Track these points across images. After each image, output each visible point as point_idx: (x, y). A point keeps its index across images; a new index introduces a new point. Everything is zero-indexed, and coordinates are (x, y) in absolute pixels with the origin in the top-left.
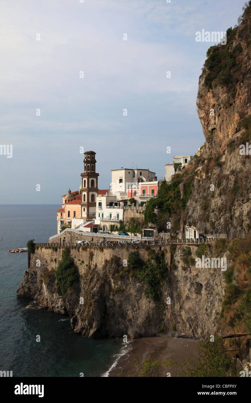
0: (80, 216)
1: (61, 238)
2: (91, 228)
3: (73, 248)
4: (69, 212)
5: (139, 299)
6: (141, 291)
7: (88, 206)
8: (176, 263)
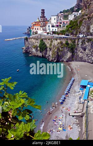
0: (40, 29)
1: (36, 36)
2: (47, 33)
3: (44, 39)
4: (35, 28)
5: (67, 52)
6: (68, 50)
7: (43, 27)
8: (79, 43)
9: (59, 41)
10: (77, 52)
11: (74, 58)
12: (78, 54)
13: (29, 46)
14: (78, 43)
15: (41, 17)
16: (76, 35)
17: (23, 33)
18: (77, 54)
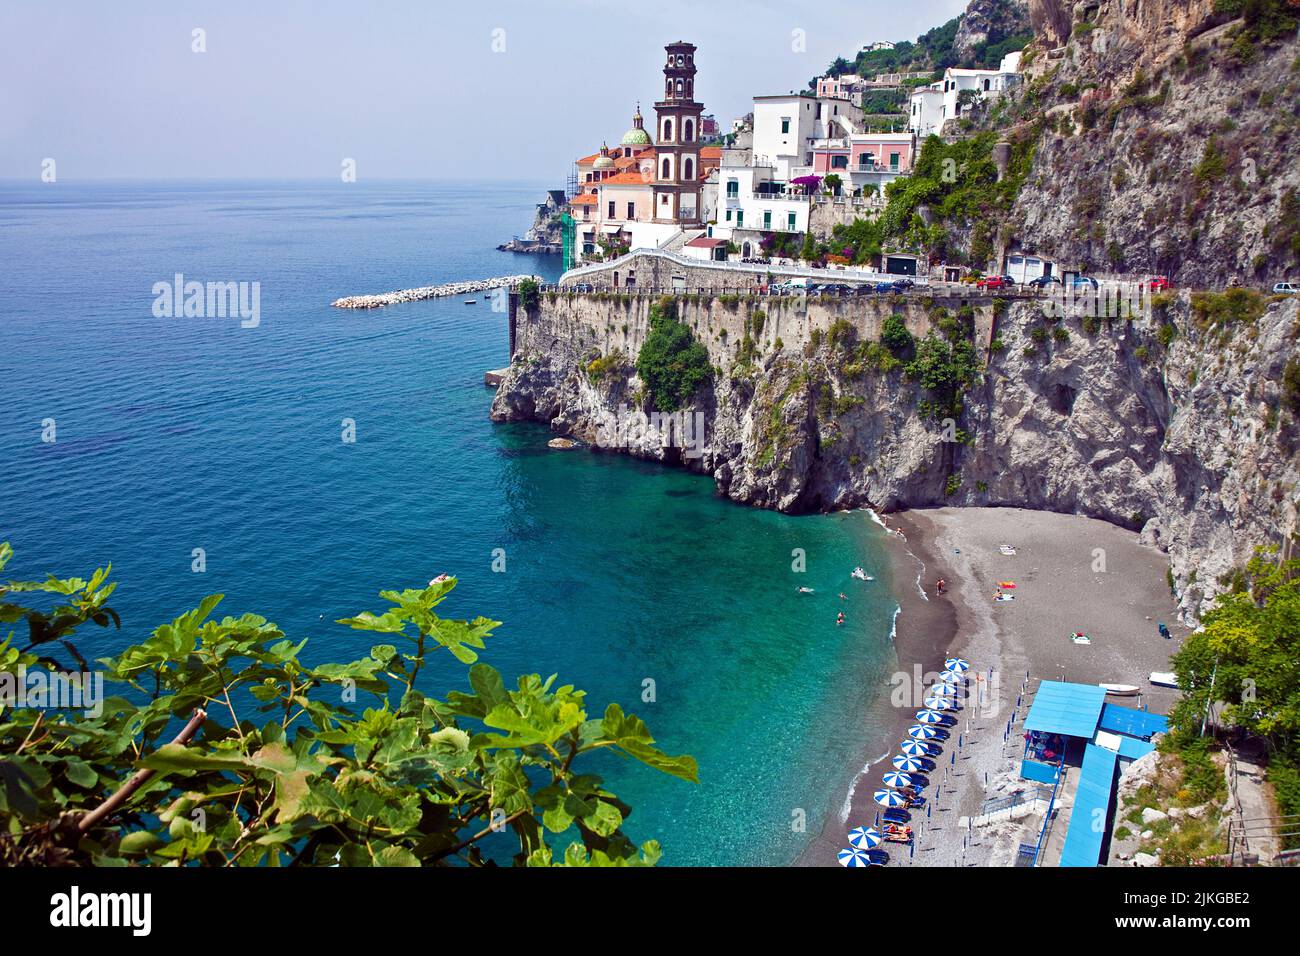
0: (651, 215)
1: (616, 273)
2: (712, 249)
3: (686, 303)
4: (612, 205)
5: (902, 424)
6: (908, 404)
7: (678, 190)
8: (1004, 340)
9: (821, 319)
10: (987, 424)
11: (961, 479)
12: (1000, 439)
13: (547, 363)
14: (995, 334)
15: (661, 110)
16: (980, 262)
17: (502, 248)
18: (988, 440)
